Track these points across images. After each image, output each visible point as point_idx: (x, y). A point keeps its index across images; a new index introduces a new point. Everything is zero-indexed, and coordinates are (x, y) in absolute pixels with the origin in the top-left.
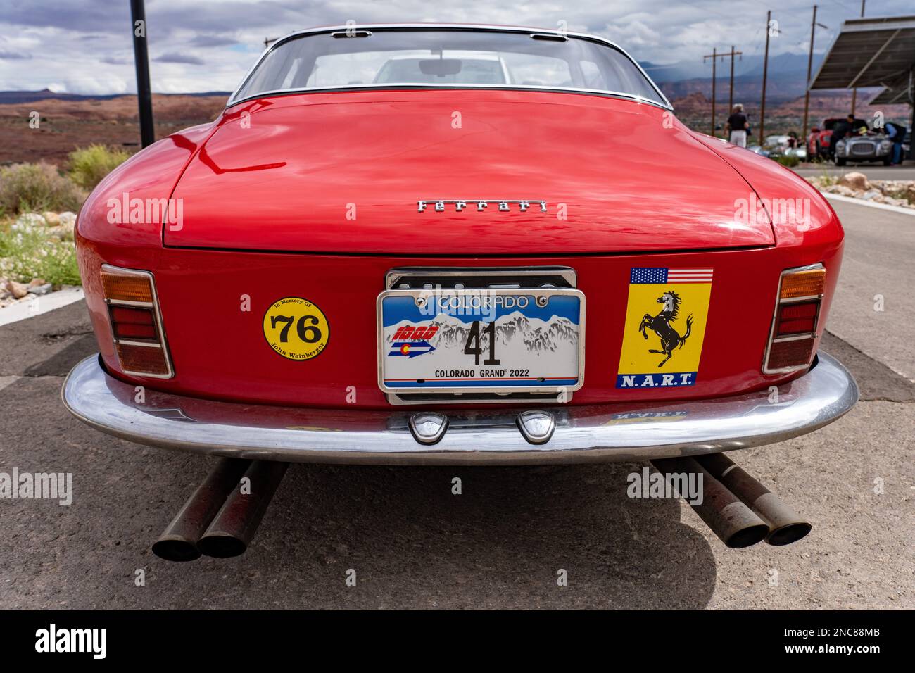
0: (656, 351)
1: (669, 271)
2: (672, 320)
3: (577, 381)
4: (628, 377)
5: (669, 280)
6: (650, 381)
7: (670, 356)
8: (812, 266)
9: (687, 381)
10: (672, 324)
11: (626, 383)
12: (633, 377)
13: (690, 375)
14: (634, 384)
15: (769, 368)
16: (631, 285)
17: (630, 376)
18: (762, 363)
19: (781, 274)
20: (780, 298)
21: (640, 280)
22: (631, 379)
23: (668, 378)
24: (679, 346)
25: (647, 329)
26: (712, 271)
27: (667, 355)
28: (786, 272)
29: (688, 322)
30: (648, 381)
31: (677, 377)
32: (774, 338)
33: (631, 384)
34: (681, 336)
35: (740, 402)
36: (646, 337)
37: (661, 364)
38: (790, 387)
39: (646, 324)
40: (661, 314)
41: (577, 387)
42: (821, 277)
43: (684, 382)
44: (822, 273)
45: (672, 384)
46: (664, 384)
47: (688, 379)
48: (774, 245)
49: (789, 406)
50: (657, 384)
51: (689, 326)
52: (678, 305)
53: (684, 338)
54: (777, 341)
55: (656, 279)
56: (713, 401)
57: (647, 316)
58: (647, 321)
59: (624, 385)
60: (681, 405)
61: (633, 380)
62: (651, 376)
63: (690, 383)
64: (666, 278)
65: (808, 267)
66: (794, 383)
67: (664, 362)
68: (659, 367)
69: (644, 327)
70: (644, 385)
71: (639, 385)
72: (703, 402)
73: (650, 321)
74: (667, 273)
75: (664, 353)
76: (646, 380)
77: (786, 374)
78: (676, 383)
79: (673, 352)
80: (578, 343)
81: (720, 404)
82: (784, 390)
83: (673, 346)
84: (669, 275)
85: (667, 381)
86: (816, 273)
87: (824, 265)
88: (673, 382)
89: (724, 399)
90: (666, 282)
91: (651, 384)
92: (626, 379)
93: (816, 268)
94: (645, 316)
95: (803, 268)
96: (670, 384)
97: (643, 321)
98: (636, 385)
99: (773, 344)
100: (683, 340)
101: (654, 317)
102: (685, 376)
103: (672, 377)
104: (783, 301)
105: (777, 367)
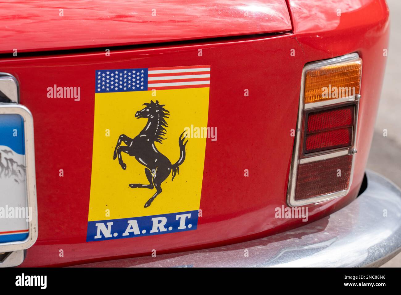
0: (140, 186)
1: (150, 72)
2: (158, 141)
3: (27, 235)
4: (103, 224)
5: (150, 86)
6: (134, 227)
7: (159, 191)
8: (344, 57)
9: (187, 224)
10: (159, 147)
11: (101, 234)
12: (110, 224)
13: (189, 216)
14: (112, 233)
15: (297, 198)
16: (97, 95)
17: (105, 222)
18: (287, 192)
19: (304, 71)
20: (304, 103)
21: (109, 87)
22: (107, 227)
23: (160, 222)
24: (171, 176)
25: (125, 156)
26: (208, 69)
27: (155, 190)
28: (310, 67)
29: (180, 142)
30: (132, 228)
31: (172, 220)
32: (299, 158)
33: (108, 234)
34: (173, 163)
35: (259, 247)
36: (124, 166)
37: (148, 204)
38: (327, 222)
39: (123, 149)
40: (142, 133)
41: (29, 243)
42: (356, 72)
43: (182, 226)
44: (356, 66)
45: (166, 230)
46: (154, 230)
47: (188, 222)
48: (291, 31)
49: (324, 248)
50: (144, 232)
51: (182, 148)
52: (165, 119)
53: (177, 165)
54: (304, 161)
55: (131, 84)
56: (222, 248)
57: (123, 138)
58: (123, 144)
59: (98, 236)
60: (179, 258)
61: (110, 227)
62: (135, 221)
63: (190, 226)
64: (146, 82)
65: (340, 59)
66: (333, 216)
67: (152, 199)
68: (145, 207)
69: (119, 153)
70: (126, 234)
71: (120, 236)
72: (210, 251)
73: (128, 143)
74: (146, 76)
75: (150, 187)
76: (129, 227)
77: (320, 206)
78: (171, 228)
79: (163, 185)
80: (25, 181)
81: (232, 253)
82: (319, 228)
83: (162, 177)
84: (150, 79)
85: (158, 226)
86: (348, 67)
87: (361, 56)
88: (166, 226)
89: (237, 245)
90: (146, 88)
91: (137, 231)
92: (101, 227)
93: (349, 59)
94: (120, 138)
95: (335, 59)
96: (163, 229)
97: (119, 144)
98: (116, 235)
99: (299, 165)
100: (176, 167)
101: (133, 138)
102: (183, 218)
103: (164, 220)
104: (308, 106)
105: (306, 197)
